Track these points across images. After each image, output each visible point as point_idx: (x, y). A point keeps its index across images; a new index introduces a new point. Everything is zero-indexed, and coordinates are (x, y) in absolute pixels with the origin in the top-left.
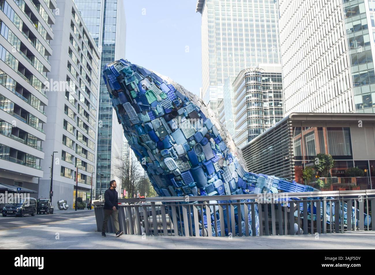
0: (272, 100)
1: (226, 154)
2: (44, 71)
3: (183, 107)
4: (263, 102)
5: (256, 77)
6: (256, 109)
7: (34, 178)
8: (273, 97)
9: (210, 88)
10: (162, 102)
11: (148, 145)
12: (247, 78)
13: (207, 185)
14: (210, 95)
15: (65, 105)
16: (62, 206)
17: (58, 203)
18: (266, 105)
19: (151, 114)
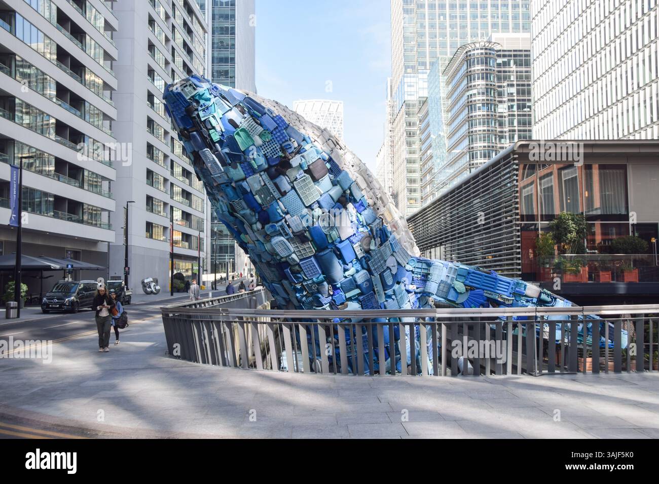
0: (513, 100)
1: (374, 229)
2: (105, 59)
3: (299, 154)
4: (497, 103)
5: (486, 58)
6: (484, 115)
7: (100, 244)
8: (515, 94)
9: (405, 79)
10: (263, 147)
11: (244, 216)
12: (469, 60)
13: (343, 280)
14: (406, 90)
15: (148, 117)
16: (150, 287)
17: (143, 282)
18: (502, 109)
19: (245, 167)
